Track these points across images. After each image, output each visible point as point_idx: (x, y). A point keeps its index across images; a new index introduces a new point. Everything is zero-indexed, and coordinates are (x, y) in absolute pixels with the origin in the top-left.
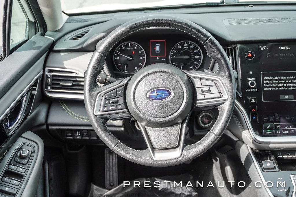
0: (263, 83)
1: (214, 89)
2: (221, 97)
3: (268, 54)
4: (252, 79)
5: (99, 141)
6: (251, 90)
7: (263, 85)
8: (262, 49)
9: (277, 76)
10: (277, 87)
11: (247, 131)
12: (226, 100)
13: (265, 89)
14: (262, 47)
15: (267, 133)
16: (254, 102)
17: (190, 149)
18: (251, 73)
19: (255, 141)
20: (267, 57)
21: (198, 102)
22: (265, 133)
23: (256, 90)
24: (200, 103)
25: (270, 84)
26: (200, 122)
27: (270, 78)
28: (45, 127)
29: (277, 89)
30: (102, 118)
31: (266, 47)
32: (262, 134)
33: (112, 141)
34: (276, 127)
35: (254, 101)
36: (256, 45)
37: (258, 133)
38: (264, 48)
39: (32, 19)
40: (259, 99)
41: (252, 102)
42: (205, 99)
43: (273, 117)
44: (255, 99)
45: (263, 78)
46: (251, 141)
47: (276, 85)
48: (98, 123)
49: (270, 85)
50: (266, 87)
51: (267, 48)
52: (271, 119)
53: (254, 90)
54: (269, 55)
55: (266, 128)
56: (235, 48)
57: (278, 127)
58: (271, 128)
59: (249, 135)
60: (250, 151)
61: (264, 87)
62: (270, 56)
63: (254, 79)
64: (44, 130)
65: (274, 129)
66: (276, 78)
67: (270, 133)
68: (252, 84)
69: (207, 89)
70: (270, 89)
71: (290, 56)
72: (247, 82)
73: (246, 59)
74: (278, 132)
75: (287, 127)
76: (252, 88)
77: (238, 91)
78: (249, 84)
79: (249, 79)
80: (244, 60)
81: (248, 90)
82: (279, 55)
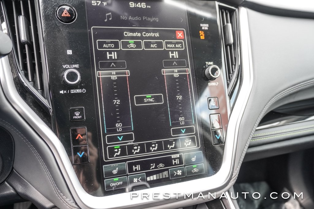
3: (107, 15)
4: (74, 66)
6: (73, 91)
8: (94, 3)
15: (112, 185)
16: (79, 117)
20: (106, 20)
22: (108, 186)
23: (84, 91)
34: (131, 170)
35: (79, 116)
38: (97, 3)
40: (91, 112)
41: (76, 117)
44: (81, 110)
51: (105, 4)
53: (78, 91)
54: (109, 17)
55: (110, 175)
57: (136, 169)
58: (122, 173)
62: (110, 19)
63: (77, 66)
65: (127, 175)
67: (119, 183)
71: (152, 21)
72: (61, 73)
73: (57, 22)
74: (137, 179)
75: (153, 167)
76: (75, 87)
77: (43, 94)
78: (65, 76)
79: (67, 66)
80: (53, 24)
81: (64, 92)
82: (130, 18)
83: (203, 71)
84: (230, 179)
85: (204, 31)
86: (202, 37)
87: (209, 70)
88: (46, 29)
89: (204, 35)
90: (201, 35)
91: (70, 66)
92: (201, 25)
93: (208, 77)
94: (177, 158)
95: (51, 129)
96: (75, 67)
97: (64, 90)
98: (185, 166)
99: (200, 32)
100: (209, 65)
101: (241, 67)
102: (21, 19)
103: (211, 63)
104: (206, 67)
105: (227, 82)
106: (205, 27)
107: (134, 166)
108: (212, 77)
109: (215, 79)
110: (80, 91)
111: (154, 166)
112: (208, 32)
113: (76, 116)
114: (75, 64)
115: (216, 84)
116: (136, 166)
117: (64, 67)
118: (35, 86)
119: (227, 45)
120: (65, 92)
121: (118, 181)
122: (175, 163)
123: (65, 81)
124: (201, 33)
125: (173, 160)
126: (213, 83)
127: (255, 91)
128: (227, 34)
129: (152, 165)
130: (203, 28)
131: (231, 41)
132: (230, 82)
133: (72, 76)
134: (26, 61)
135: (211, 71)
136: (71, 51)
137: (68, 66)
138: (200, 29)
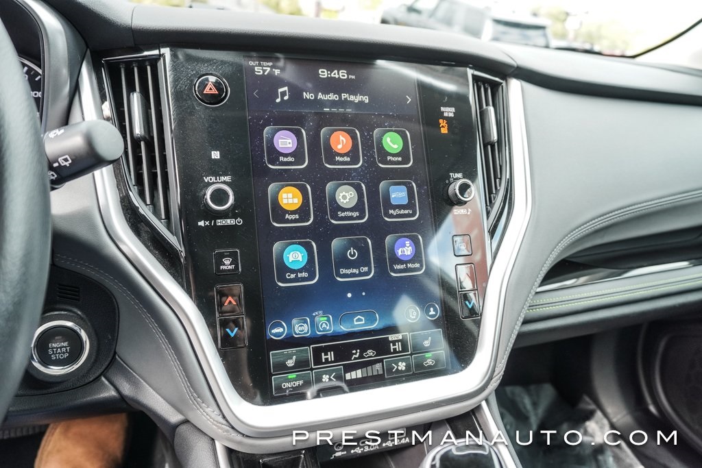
3: (280, 90)
4: (223, 179)
6: (220, 222)
8: (259, 71)
14: (260, 65)
16: (230, 267)
20: (278, 100)
22: (279, 388)
23: (239, 222)
31: (272, 67)
32: (266, 396)
34: (318, 361)
35: (230, 265)
36: (234, 56)
37: (253, 393)
38: (264, 71)
40: (251, 259)
41: (225, 267)
43: (305, 322)
44: (233, 256)
51: (277, 72)
52: (301, 329)
53: (230, 222)
54: (283, 94)
55: (282, 368)
56: (154, 61)
57: (326, 359)
58: (302, 364)
62: (286, 98)
63: (228, 179)
65: (312, 369)
67: (297, 383)
71: (357, 101)
72: (201, 190)
73: (195, 103)
74: (328, 376)
75: (357, 356)
76: (223, 215)
77: (169, 227)
78: (208, 196)
79: (211, 179)
80: (188, 107)
81: (205, 223)
82: (320, 96)
83: (446, 189)
84: (491, 379)
85: (447, 119)
86: (444, 131)
87: (455, 188)
88: (177, 115)
89: (446, 127)
90: (443, 127)
91: (216, 179)
92: (443, 109)
93: (454, 199)
94: (398, 341)
95: (183, 287)
96: (224, 181)
97: (206, 220)
98: (411, 355)
99: (441, 121)
100: (455, 179)
101: (510, 182)
102: (136, 98)
103: (460, 175)
104: (449, 181)
105: (487, 209)
106: (449, 112)
107: (323, 354)
108: (460, 199)
109: (466, 202)
110: (232, 222)
111: (358, 354)
112: (454, 122)
113: (224, 264)
114: (225, 174)
115: (468, 212)
116: (326, 354)
117: (206, 181)
118: (156, 212)
119: (487, 144)
120: (207, 223)
121: (295, 380)
122: (395, 349)
123: (206, 205)
124: (442, 123)
125: (391, 344)
126: (462, 211)
127: (535, 224)
128: (487, 125)
129: (354, 352)
130: (446, 114)
131: (495, 137)
132: (492, 208)
133: (219, 197)
134: (141, 168)
135: (459, 190)
136: (218, 152)
137: (213, 179)
138: (441, 115)
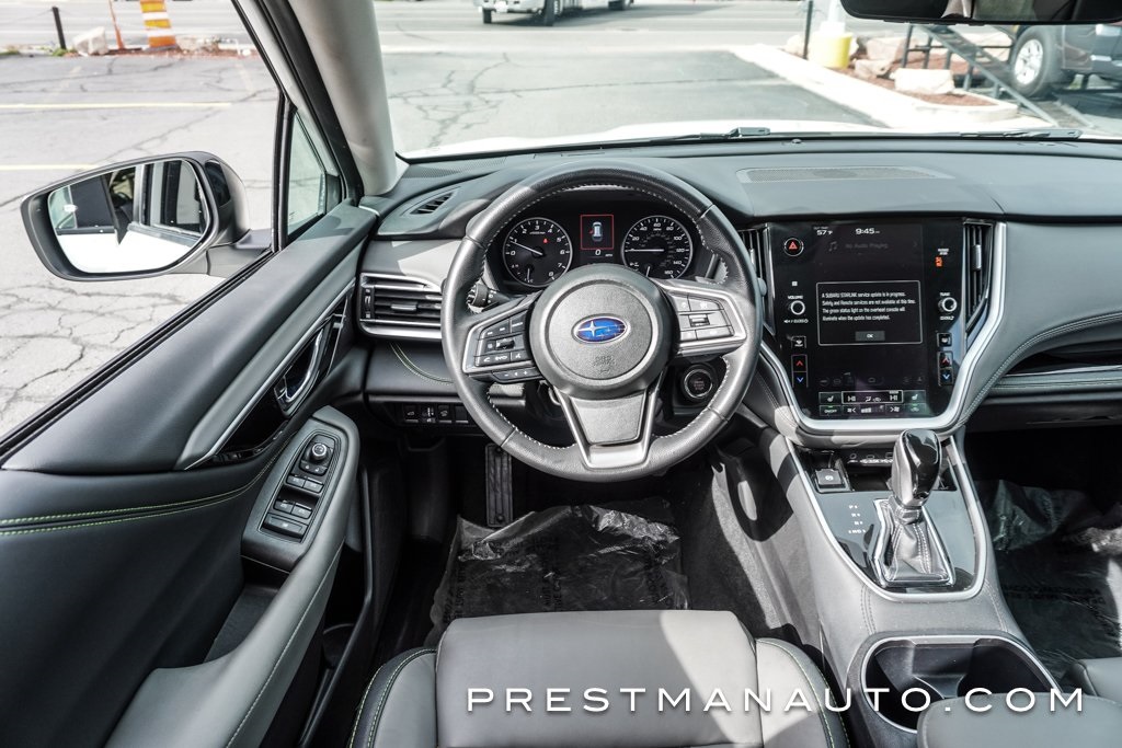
0: (821, 307)
1: (715, 319)
2: (731, 335)
3: (832, 244)
4: (798, 297)
5: (474, 427)
6: (796, 321)
7: (821, 311)
8: (819, 233)
9: (851, 292)
10: (851, 314)
11: (785, 407)
12: (742, 342)
13: (824, 319)
14: (820, 229)
15: (827, 411)
16: (800, 346)
17: (665, 444)
18: (795, 284)
19: (801, 429)
20: (830, 250)
21: (682, 345)
22: (823, 412)
23: (806, 321)
24: (685, 349)
25: (835, 307)
26: (687, 389)
27: (836, 295)
28: (360, 398)
29: (851, 318)
30: (479, 380)
31: (827, 230)
32: (816, 414)
33: (500, 428)
34: (846, 400)
35: (801, 344)
36: (806, 226)
37: (809, 413)
38: (823, 232)
39: (333, 171)
40: (812, 341)
41: (797, 345)
42: (697, 340)
43: (840, 378)
44: (802, 339)
45: (820, 296)
46: (794, 429)
47: (848, 311)
48: (470, 389)
49: (836, 311)
50: (827, 315)
51: (830, 232)
52: (837, 382)
53: (801, 321)
54: (834, 246)
55: (825, 402)
56: (761, 231)
57: (851, 400)
58: (837, 401)
59: (789, 417)
60: (792, 450)
61: (822, 314)
62: (835, 248)
63: (801, 297)
64: (358, 404)
65: (842, 405)
66: (847, 295)
67: (833, 411)
68: (798, 308)
69: (701, 318)
70: (835, 318)
72: (788, 303)
74: (851, 409)
75: (869, 400)
76: (799, 317)
78: (791, 307)
81: (788, 321)
82: (856, 246)
83: (936, 303)
84: (956, 422)
85: (942, 256)
86: (939, 265)
87: (942, 303)
89: (941, 262)
90: (938, 262)
92: (939, 250)
93: (940, 310)
95: (776, 354)
97: (789, 319)
98: (903, 403)
100: (943, 297)
101: (989, 301)
103: (948, 294)
104: (939, 298)
105: (967, 316)
106: (944, 252)
107: (849, 397)
108: (945, 311)
109: (949, 312)
110: (803, 321)
112: (947, 257)
114: (799, 295)
115: (952, 318)
116: (851, 397)
117: (791, 298)
119: (972, 271)
120: (791, 321)
121: (832, 409)
122: (893, 399)
123: (790, 311)
124: (938, 259)
125: (891, 396)
126: (947, 317)
127: (1003, 326)
128: (974, 258)
129: (868, 397)
130: (941, 254)
131: (979, 266)
132: (972, 314)
135: (946, 304)
137: (794, 297)
138: (938, 255)
